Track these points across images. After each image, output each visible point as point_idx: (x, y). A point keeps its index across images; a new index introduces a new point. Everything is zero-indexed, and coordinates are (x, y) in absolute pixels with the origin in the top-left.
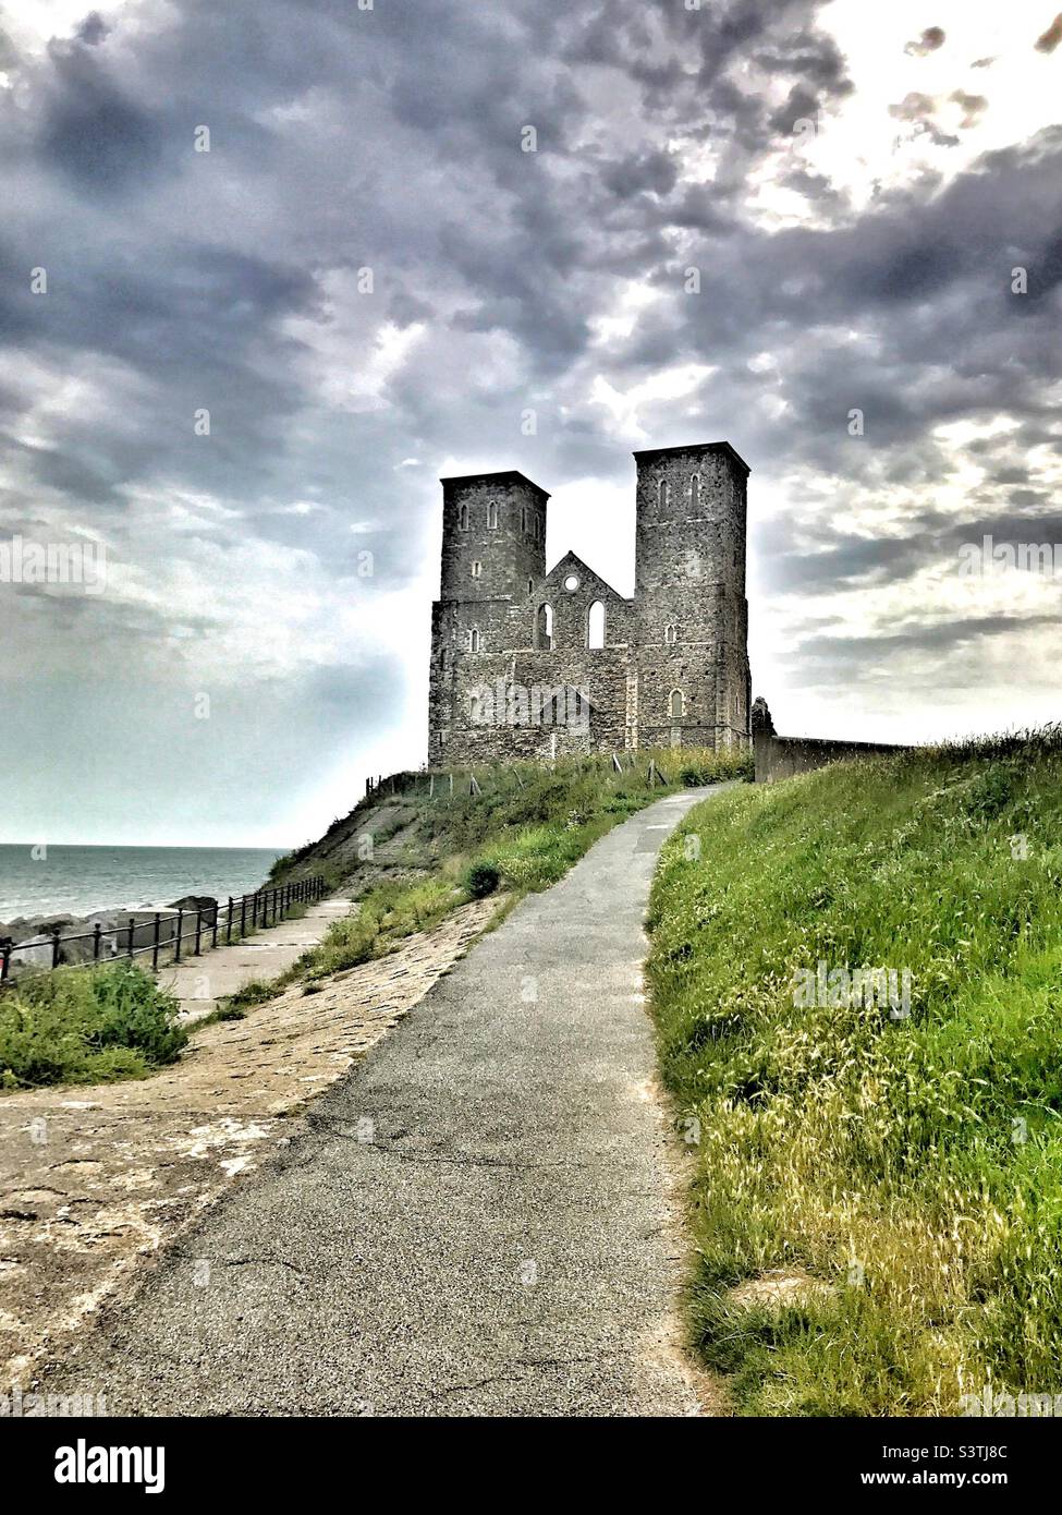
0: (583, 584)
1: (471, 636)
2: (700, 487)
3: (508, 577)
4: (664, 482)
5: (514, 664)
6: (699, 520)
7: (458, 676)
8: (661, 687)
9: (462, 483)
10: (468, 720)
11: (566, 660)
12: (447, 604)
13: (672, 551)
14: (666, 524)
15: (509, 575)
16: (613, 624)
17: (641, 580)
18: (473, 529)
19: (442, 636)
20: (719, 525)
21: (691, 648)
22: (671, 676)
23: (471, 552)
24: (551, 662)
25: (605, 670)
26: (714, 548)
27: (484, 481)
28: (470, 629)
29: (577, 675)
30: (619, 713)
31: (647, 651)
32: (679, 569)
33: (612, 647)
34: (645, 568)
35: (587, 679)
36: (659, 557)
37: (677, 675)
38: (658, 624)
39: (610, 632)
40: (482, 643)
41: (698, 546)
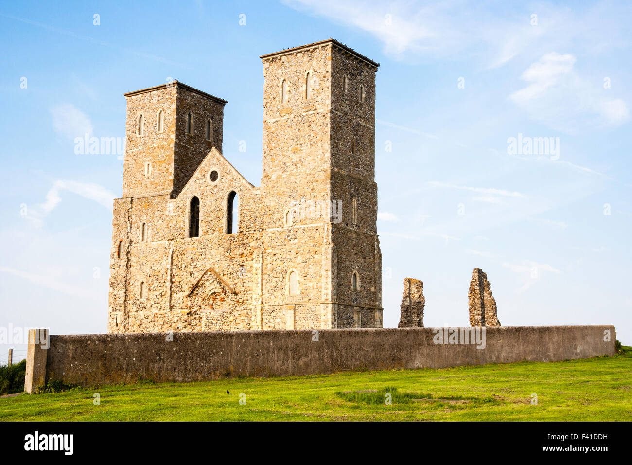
0: (223, 177)
1: (141, 228)
4: (285, 80)
5: (171, 251)
7: (132, 263)
8: (280, 268)
9: (140, 96)
10: (138, 302)
11: (209, 245)
12: (124, 200)
13: (290, 142)
14: (286, 117)
15: (171, 173)
16: (245, 211)
17: (267, 170)
18: (147, 134)
19: (120, 229)
20: (326, 115)
21: (304, 230)
22: (288, 257)
23: (145, 154)
24: (199, 248)
25: (238, 253)
26: (323, 136)
27: (155, 92)
28: (141, 222)
29: (217, 259)
30: (248, 293)
31: (270, 235)
32: (295, 158)
33: (244, 232)
34: (270, 159)
35: (225, 263)
36: (280, 148)
37: (293, 256)
38: (280, 209)
39: (242, 219)
40: (149, 233)
41: (310, 136)
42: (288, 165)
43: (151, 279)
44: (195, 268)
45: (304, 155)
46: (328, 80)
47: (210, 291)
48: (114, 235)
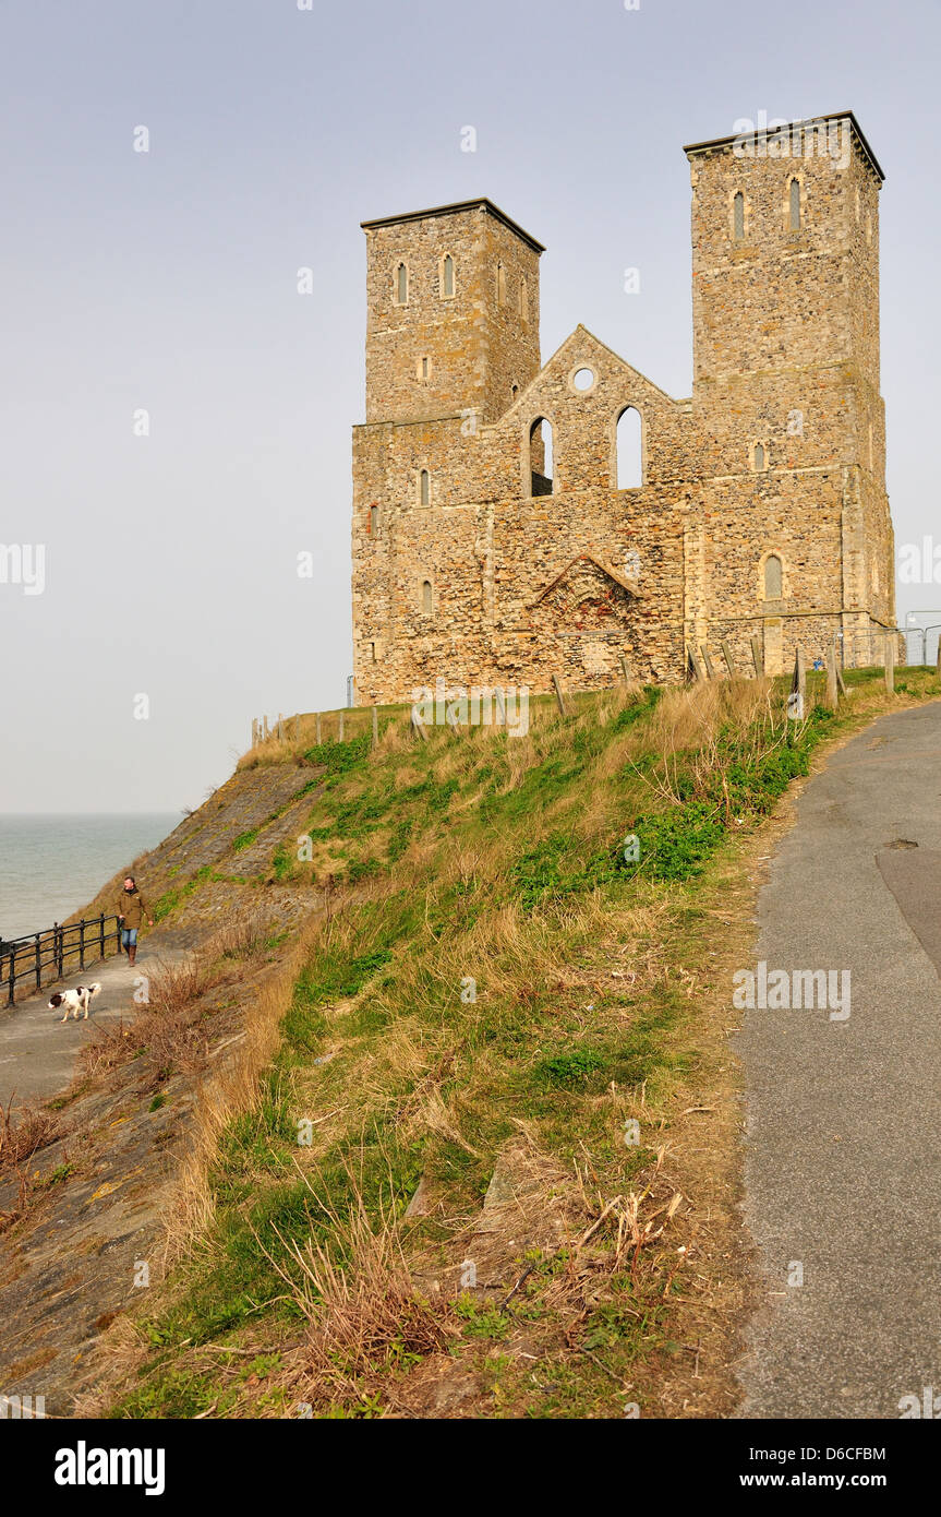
0: (604, 380)
1: (418, 480)
2: (804, 198)
3: (478, 376)
4: (740, 193)
5: (490, 522)
6: (803, 256)
7: (400, 547)
8: (744, 549)
9: (397, 227)
10: (417, 619)
11: (578, 510)
12: (377, 427)
13: (758, 312)
14: (745, 266)
15: (478, 375)
16: (658, 445)
17: (704, 366)
18: (417, 302)
19: (370, 482)
20: (838, 261)
21: (795, 478)
22: (761, 529)
23: (415, 339)
24: (554, 516)
25: (646, 524)
26: (831, 301)
27: (432, 220)
28: (416, 468)
29: (598, 536)
30: (673, 597)
31: (718, 488)
32: (771, 343)
33: (659, 485)
34: (710, 346)
35: (617, 543)
36: (734, 325)
37: (772, 528)
38: (738, 441)
39: (652, 459)
40: (434, 488)
41: (802, 300)
42: (751, 357)
43: (445, 577)
44: (546, 553)
45: (788, 336)
46: (840, 192)
47: (581, 596)
48: (357, 493)
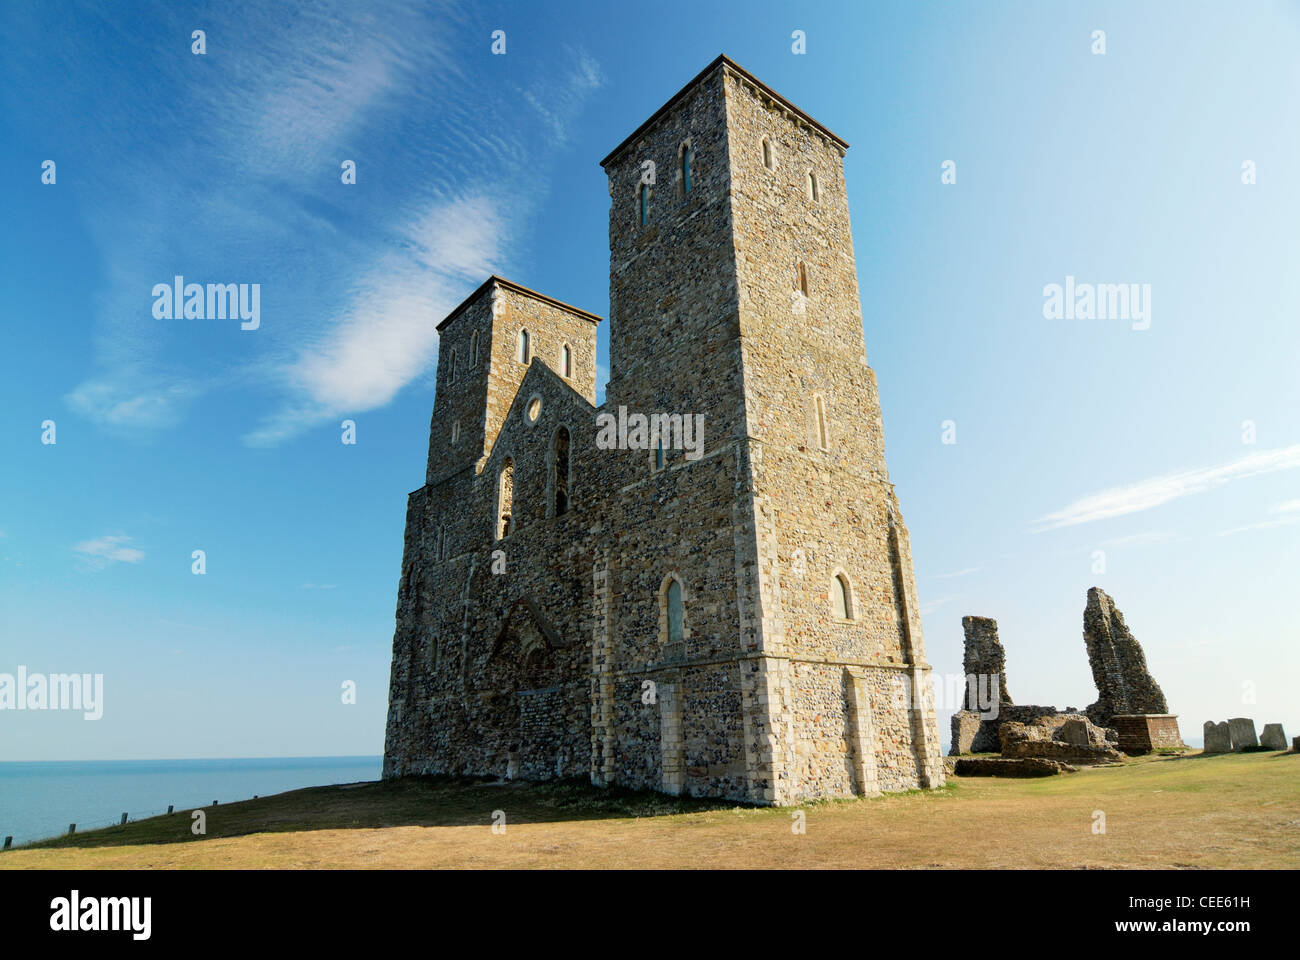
0: (548, 404)
1: (439, 535)
2: (692, 159)
4: (644, 184)
5: (471, 571)
6: (694, 214)
7: (425, 605)
11: (525, 547)
13: (658, 291)
14: (648, 249)
16: (580, 463)
17: (617, 365)
18: (458, 378)
19: (412, 543)
20: (723, 204)
21: (690, 471)
22: (661, 545)
23: (453, 410)
24: (510, 557)
25: (570, 555)
27: (471, 308)
28: (439, 525)
29: (537, 574)
30: (588, 644)
31: (624, 501)
32: (666, 320)
33: (580, 508)
34: (622, 341)
35: (549, 581)
36: (640, 312)
39: (575, 479)
40: (447, 542)
41: (694, 261)
42: (654, 340)
43: (446, 632)
44: (504, 599)
45: (683, 306)
46: (721, 136)
47: (528, 646)
